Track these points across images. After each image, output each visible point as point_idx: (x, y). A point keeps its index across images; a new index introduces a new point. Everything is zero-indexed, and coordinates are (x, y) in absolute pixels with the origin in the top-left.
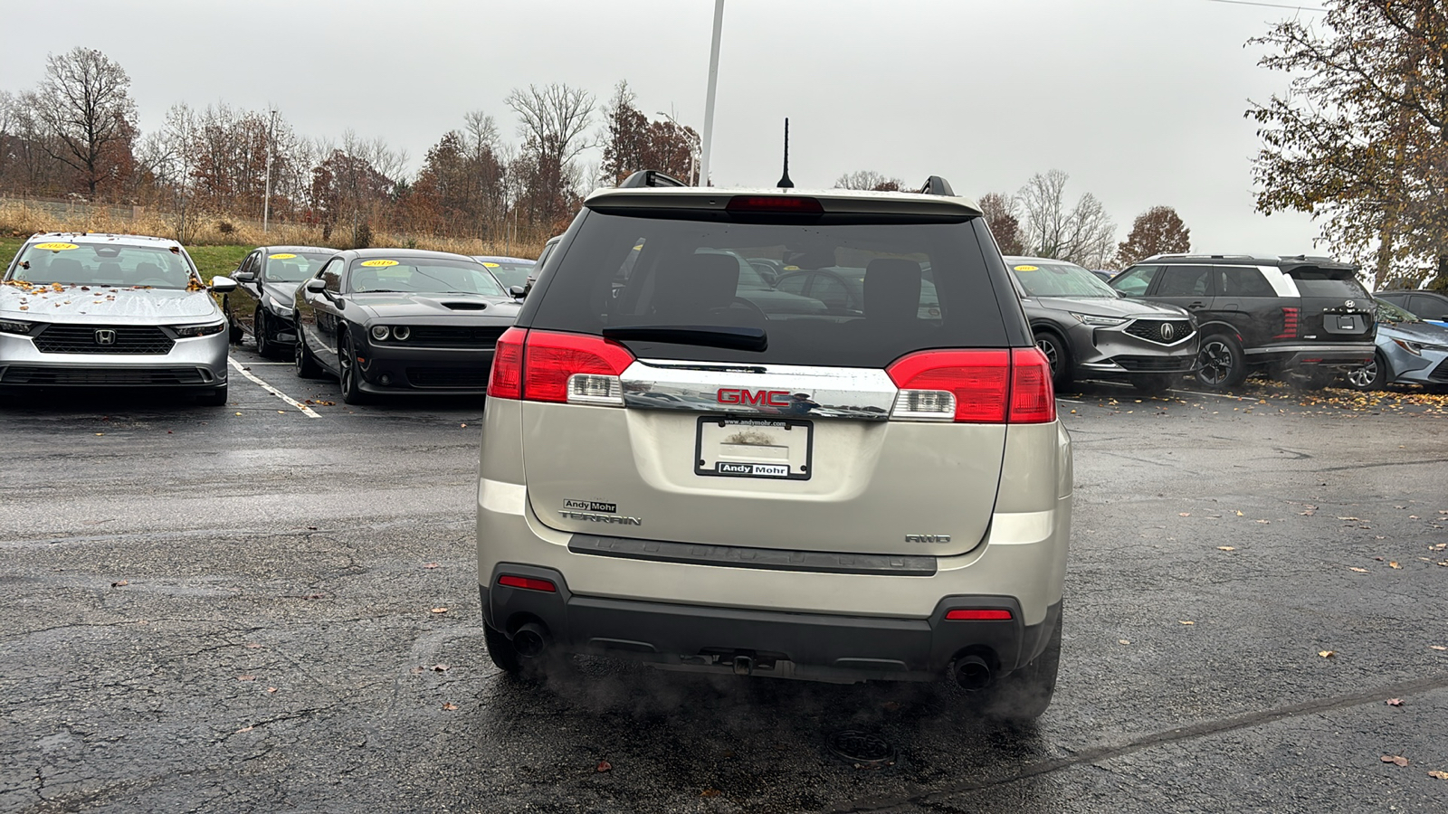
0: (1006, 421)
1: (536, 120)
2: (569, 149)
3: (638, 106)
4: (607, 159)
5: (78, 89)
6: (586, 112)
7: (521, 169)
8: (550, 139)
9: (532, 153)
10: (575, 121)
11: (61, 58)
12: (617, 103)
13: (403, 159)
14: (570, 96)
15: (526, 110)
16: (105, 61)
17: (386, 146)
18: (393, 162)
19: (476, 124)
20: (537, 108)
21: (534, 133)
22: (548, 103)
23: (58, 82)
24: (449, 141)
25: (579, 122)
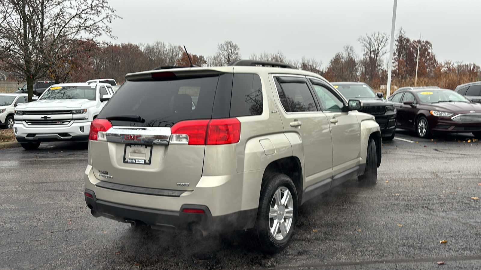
0: (205, 144)
1: (368, 46)
2: (380, 54)
3: (406, 36)
4: (394, 56)
5: (226, 53)
6: (386, 40)
7: (364, 63)
8: (373, 51)
9: (367, 56)
10: (382, 44)
11: (221, 45)
12: (398, 36)
13: (321, 63)
14: (380, 36)
15: (364, 42)
16: (233, 44)
17: (315, 60)
18: (318, 65)
19: (347, 49)
20: (368, 41)
21: (367, 50)
22: (372, 39)
23: (221, 52)
24: (337, 56)
25: (384, 44)
